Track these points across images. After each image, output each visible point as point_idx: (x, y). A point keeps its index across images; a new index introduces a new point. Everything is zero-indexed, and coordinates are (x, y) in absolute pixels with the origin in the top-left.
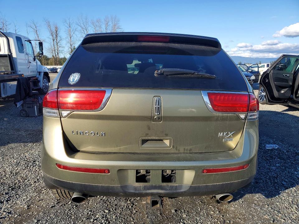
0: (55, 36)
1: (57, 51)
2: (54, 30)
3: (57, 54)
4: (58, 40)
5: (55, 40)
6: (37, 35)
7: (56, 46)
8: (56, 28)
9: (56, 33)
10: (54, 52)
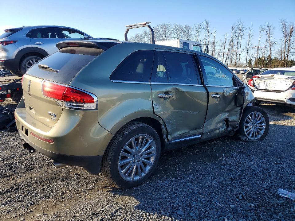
0: (289, 37)
1: (287, 53)
2: (288, 31)
3: (286, 56)
4: (291, 41)
5: (288, 42)
6: (269, 37)
7: (287, 48)
8: (292, 28)
9: (291, 34)
10: (283, 54)
